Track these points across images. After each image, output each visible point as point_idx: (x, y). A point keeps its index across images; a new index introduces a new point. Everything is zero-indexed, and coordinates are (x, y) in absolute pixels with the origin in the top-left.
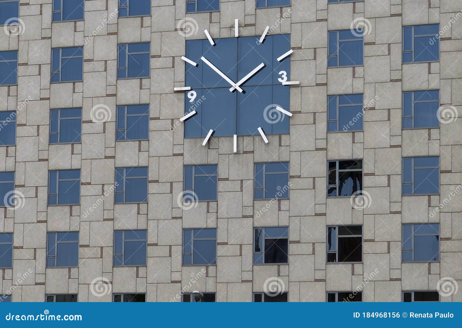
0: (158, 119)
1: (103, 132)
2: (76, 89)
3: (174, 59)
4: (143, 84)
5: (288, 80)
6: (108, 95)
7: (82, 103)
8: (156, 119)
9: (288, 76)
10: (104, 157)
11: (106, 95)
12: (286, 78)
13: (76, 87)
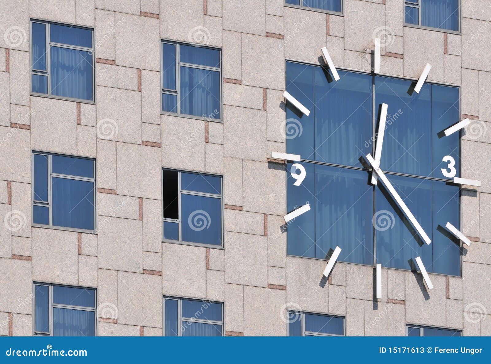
0: (240, 208)
1: (138, 218)
2: (82, 118)
3: (265, 92)
4: (210, 132)
5: (458, 175)
6: (145, 143)
7: (95, 149)
8: (235, 208)
9: (458, 166)
10: (141, 269)
11: (141, 141)
12: (454, 172)
13: (82, 114)
